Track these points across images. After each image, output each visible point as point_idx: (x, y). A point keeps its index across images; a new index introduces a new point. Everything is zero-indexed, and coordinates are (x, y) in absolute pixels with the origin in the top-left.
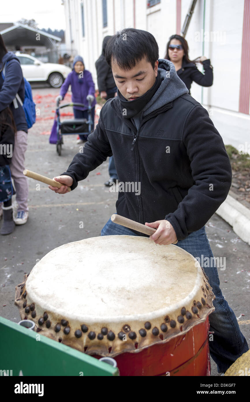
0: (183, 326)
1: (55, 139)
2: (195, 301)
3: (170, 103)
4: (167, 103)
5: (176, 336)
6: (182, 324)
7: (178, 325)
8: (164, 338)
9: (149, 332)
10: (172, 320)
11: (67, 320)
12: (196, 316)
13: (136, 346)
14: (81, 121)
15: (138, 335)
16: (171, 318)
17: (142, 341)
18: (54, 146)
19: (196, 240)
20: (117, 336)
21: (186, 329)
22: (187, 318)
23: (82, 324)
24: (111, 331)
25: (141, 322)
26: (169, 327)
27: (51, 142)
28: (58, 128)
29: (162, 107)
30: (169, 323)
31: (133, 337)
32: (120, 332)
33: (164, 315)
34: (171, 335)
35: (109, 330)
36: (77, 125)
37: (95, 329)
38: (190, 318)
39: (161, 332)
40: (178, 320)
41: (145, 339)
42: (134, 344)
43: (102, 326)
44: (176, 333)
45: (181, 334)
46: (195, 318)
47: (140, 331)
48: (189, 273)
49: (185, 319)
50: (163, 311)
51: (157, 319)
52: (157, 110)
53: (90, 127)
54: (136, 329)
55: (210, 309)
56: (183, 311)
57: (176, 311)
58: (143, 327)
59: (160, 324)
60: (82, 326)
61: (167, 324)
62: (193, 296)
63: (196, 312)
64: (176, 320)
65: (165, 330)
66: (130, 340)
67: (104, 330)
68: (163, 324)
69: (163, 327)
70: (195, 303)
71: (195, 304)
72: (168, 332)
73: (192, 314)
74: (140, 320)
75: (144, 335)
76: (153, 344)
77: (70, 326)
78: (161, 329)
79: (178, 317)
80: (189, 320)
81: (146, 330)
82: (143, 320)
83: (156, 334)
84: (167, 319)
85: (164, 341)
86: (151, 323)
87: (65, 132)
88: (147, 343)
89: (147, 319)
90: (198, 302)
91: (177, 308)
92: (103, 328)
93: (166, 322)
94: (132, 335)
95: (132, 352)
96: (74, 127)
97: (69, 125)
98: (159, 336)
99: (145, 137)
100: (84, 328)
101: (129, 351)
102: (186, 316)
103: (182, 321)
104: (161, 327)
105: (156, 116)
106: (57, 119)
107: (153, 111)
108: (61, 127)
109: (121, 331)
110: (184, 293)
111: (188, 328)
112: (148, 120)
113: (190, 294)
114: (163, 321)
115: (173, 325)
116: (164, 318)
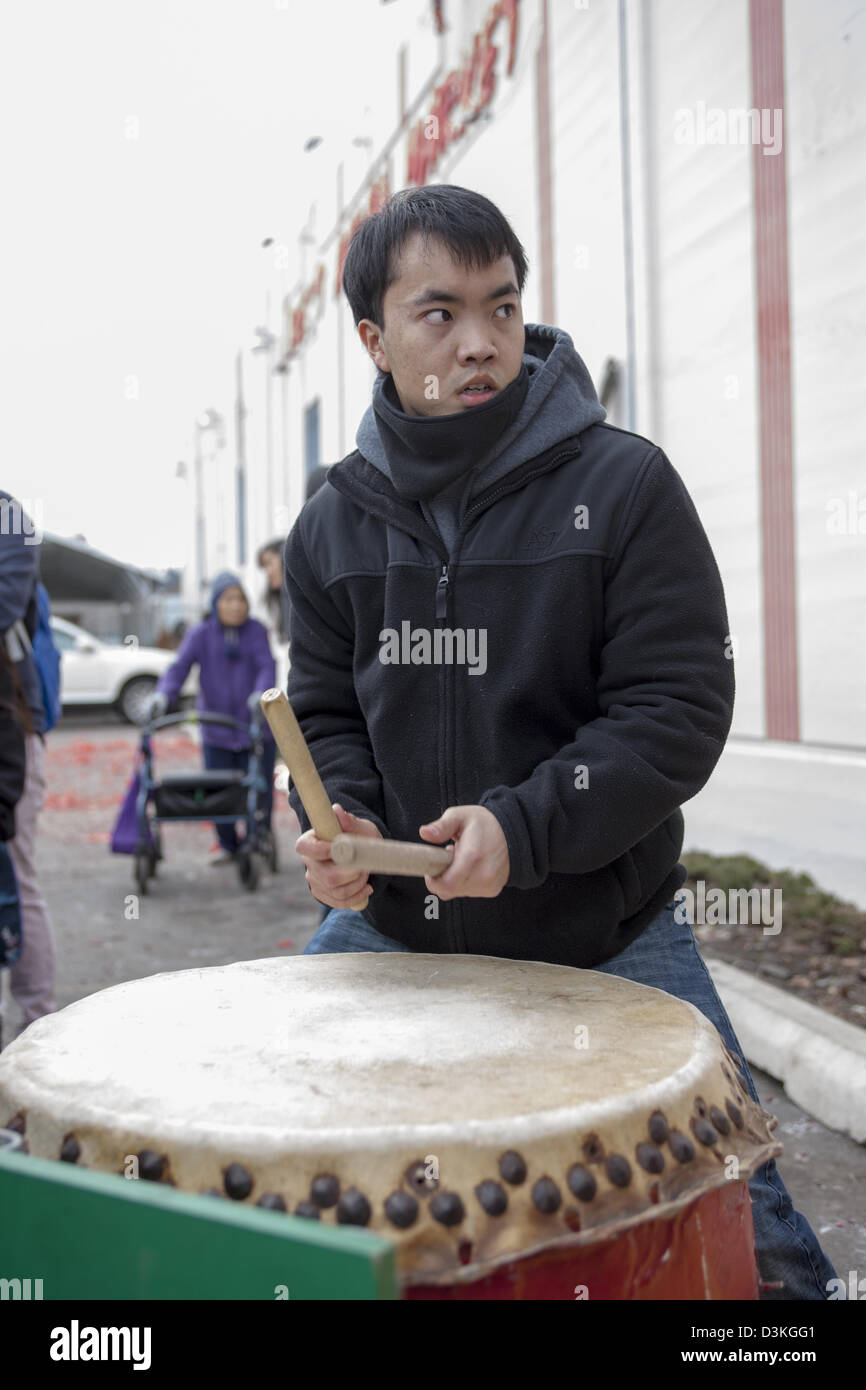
0: (661, 1185)
1: (130, 837)
2: (699, 1099)
3: (570, 439)
4: (561, 438)
5: (635, 1220)
6: (655, 1178)
7: (641, 1180)
8: (583, 1226)
9: (520, 1197)
10: (614, 1156)
11: (164, 1150)
12: (712, 1157)
13: (466, 1252)
14: (224, 775)
15: (473, 1209)
16: (608, 1148)
17: (490, 1234)
18: (127, 864)
19: (665, 957)
20: (378, 1210)
21: (674, 1197)
22: (675, 1154)
23: (227, 1163)
24: (353, 1189)
25: (484, 1149)
26: (603, 1184)
27: (117, 848)
28: (141, 798)
29: (543, 454)
30: (603, 1168)
31: (452, 1216)
32: (394, 1194)
33: (579, 1130)
34: (615, 1216)
35: (344, 1187)
36: (210, 789)
37: (283, 1181)
38: (685, 1155)
39: (568, 1199)
40: (639, 1159)
41: (503, 1226)
42: (454, 1248)
43: (314, 1169)
44: (633, 1208)
45: (653, 1212)
46: (706, 1162)
47: (478, 1191)
48: (664, 1027)
49: (667, 1155)
50: (574, 1116)
51: (552, 1142)
52: (528, 462)
53: (252, 799)
54: (463, 1182)
55: (763, 1148)
56: (657, 1127)
57: (626, 1121)
58: (494, 1174)
59: (566, 1166)
60: (227, 1174)
61: (594, 1167)
62: (690, 1080)
63: (707, 1141)
64: (631, 1158)
65: (587, 1193)
66: (438, 1229)
67: (322, 1186)
68: (576, 1166)
69: (579, 1178)
70: (702, 1106)
71: (702, 1112)
72: (600, 1206)
73: (697, 1146)
74: (479, 1143)
75: (497, 1209)
76: (535, 1247)
77: (176, 1177)
78: (571, 1187)
79: (639, 1147)
80: (685, 1166)
81: (507, 1187)
82: (491, 1141)
83: (547, 1205)
84: (592, 1145)
85: (586, 1235)
86: (528, 1157)
87: (166, 814)
88: (512, 1242)
89: (507, 1142)
90: (714, 1108)
91: (629, 1109)
92: (318, 1177)
93: (590, 1161)
94: (445, 1205)
95: (446, 1279)
96: (199, 795)
97: (183, 789)
98: (561, 1215)
99: (486, 562)
100: (237, 1179)
101: (431, 1279)
102: (671, 1147)
103: (654, 1166)
104: (569, 1177)
105: (523, 488)
106: (143, 770)
107: (516, 469)
108: (154, 795)
109: (396, 1187)
110: (654, 1070)
111: (683, 1194)
112: (493, 504)
113: (681, 1071)
114: (576, 1155)
115: (621, 1177)
116: (581, 1143)
